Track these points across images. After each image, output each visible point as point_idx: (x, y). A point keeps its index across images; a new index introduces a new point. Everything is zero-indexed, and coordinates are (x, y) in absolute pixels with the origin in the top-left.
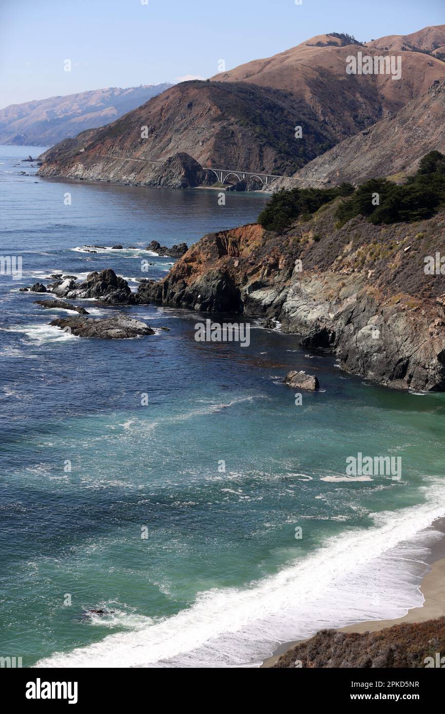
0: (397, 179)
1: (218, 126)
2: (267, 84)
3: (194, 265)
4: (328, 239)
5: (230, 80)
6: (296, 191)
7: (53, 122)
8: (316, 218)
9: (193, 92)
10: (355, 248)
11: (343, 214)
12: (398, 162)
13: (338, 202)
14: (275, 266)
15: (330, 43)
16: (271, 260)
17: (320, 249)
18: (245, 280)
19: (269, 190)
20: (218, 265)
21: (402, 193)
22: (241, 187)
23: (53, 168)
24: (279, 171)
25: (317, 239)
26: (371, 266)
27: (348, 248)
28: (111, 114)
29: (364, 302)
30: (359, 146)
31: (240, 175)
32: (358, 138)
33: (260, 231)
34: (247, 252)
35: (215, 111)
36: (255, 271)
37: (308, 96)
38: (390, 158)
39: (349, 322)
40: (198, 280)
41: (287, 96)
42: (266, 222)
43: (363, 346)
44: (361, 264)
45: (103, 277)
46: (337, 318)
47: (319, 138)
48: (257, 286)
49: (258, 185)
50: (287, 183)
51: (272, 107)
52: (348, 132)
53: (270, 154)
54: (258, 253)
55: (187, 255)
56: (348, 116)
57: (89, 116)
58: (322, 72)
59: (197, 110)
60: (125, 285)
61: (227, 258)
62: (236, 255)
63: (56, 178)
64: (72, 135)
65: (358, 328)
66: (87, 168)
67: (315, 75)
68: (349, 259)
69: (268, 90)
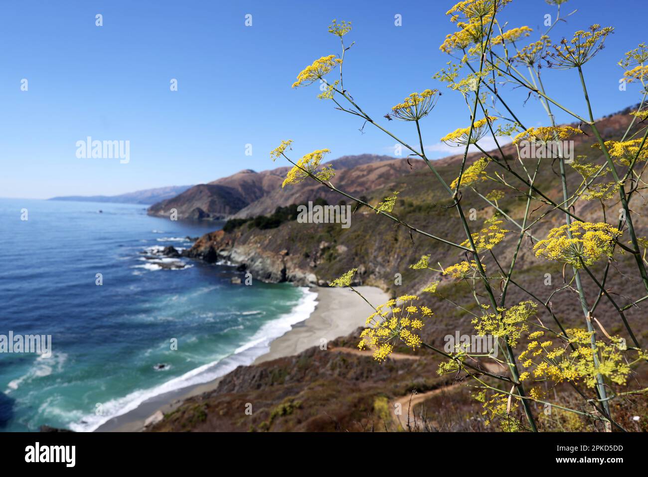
0: (268, 215)
1: (210, 199)
2: (227, 185)
3: (201, 244)
4: (245, 235)
5: (215, 184)
6: (235, 220)
7: (153, 197)
8: (242, 228)
9: (202, 188)
10: (254, 237)
11: (250, 227)
12: (269, 210)
13: (248, 223)
14: (227, 244)
15: (248, 173)
16: (227, 242)
17: (243, 238)
18: (218, 248)
19: (226, 220)
20: (209, 244)
21: (269, 220)
22: (218, 218)
23: (153, 212)
24: (230, 213)
25: (242, 235)
26: (259, 243)
27: (252, 237)
28: (174, 194)
29: (257, 255)
30: (256, 205)
31: (218, 215)
32: (256, 202)
33: (223, 232)
34: (219, 239)
35: (209, 194)
36: (221, 246)
37: (240, 189)
38: (266, 209)
39: (252, 261)
40: (202, 249)
41: (233, 189)
42: (225, 229)
43: (256, 269)
44: (256, 242)
45: (169, 248)
46: (248, 260)
47: (244, 203)
48: (222, 250)
49: (223, 218)
50: (233, 217)
51: (228, 193)
52: (253, 201)
53: (228, 208)
54: (222, 240)
55: (198, 241)
56: (253, 196)
57: (167, 195)
58: (244, 182)
59: (203, 194)
60: (177, 251)
61: (212, 241)
62: (215, 240)
63: (155, 215)
64: (160, 201)
65: (255, 263)
66: (165, 212)
67: (242, 183)
68: (252, 241)
69: (227, 187)
